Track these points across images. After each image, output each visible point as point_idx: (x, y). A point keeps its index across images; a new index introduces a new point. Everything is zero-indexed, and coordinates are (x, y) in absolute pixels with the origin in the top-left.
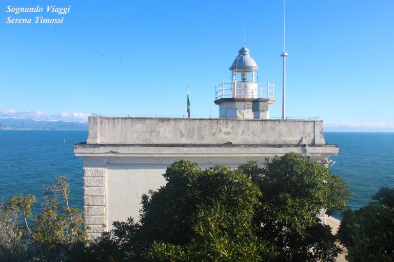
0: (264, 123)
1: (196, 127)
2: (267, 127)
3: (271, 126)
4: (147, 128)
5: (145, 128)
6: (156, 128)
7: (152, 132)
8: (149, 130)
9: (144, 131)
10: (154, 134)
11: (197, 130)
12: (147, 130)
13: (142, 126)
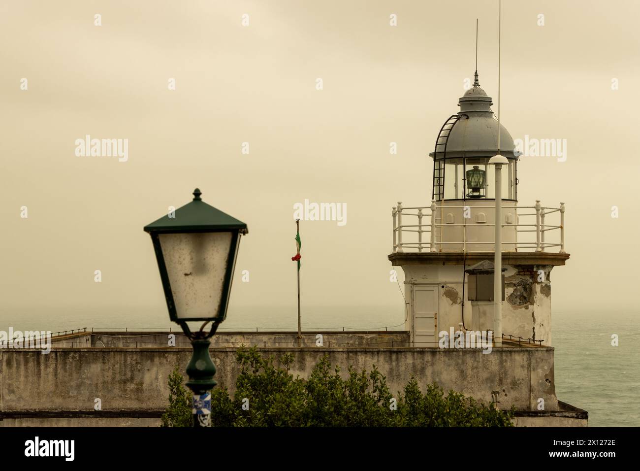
0: (394, 357)
1: (228, 368)
2: (402, 368)
3: (414, 366)
4: (114, 374)
5: (110, 374)
6: (136, 373)
7: (125, 382)
8: (118, 377)
9: (106, 379)
10: (131, 386)
11: (229, 376)
12: (113, 379)
13: (103, 370)
